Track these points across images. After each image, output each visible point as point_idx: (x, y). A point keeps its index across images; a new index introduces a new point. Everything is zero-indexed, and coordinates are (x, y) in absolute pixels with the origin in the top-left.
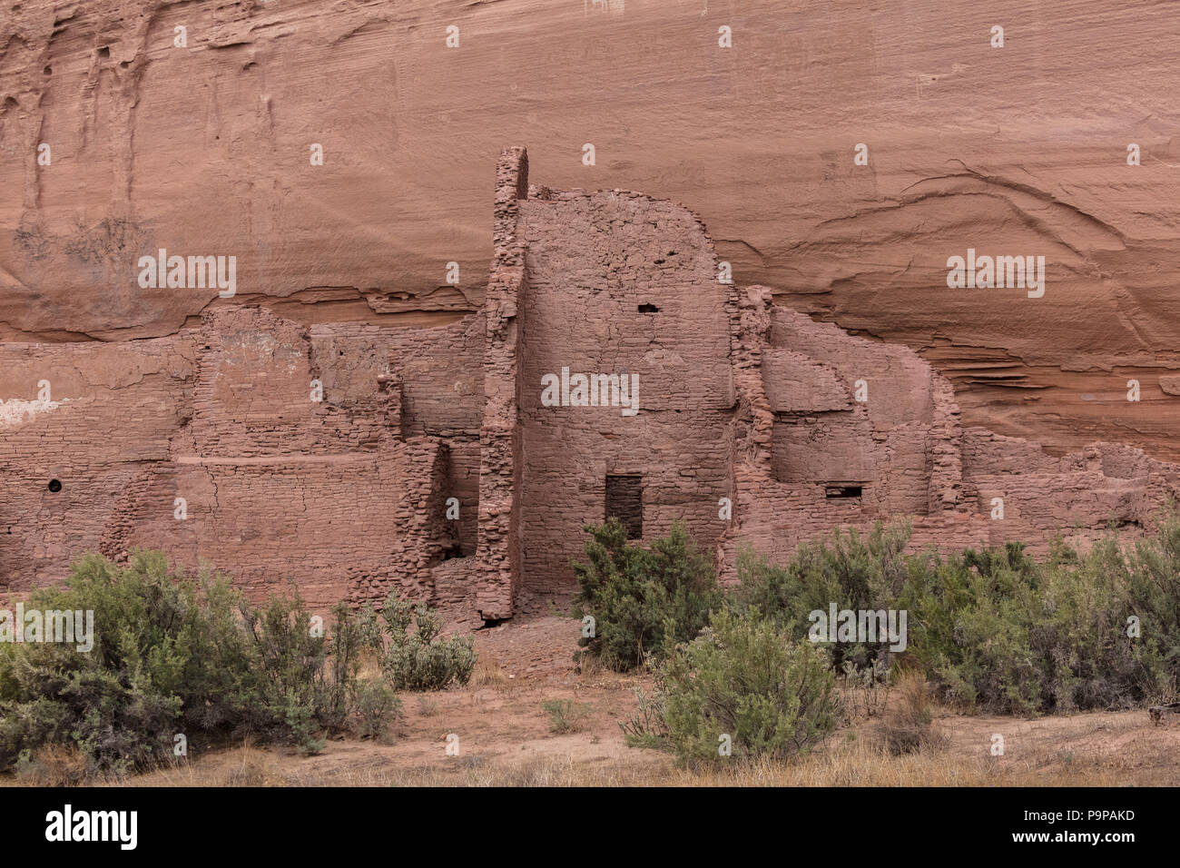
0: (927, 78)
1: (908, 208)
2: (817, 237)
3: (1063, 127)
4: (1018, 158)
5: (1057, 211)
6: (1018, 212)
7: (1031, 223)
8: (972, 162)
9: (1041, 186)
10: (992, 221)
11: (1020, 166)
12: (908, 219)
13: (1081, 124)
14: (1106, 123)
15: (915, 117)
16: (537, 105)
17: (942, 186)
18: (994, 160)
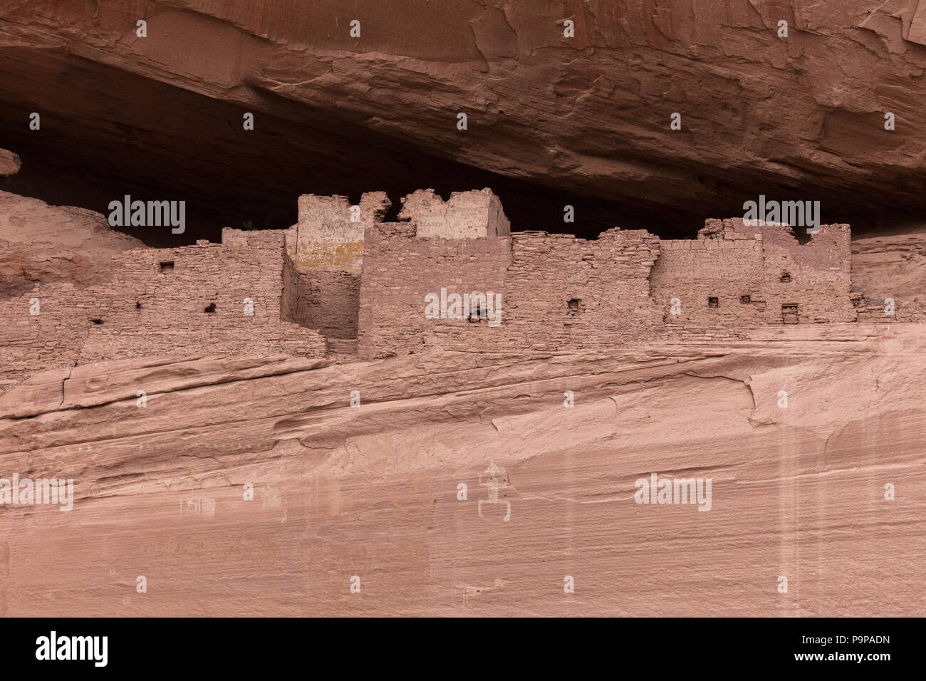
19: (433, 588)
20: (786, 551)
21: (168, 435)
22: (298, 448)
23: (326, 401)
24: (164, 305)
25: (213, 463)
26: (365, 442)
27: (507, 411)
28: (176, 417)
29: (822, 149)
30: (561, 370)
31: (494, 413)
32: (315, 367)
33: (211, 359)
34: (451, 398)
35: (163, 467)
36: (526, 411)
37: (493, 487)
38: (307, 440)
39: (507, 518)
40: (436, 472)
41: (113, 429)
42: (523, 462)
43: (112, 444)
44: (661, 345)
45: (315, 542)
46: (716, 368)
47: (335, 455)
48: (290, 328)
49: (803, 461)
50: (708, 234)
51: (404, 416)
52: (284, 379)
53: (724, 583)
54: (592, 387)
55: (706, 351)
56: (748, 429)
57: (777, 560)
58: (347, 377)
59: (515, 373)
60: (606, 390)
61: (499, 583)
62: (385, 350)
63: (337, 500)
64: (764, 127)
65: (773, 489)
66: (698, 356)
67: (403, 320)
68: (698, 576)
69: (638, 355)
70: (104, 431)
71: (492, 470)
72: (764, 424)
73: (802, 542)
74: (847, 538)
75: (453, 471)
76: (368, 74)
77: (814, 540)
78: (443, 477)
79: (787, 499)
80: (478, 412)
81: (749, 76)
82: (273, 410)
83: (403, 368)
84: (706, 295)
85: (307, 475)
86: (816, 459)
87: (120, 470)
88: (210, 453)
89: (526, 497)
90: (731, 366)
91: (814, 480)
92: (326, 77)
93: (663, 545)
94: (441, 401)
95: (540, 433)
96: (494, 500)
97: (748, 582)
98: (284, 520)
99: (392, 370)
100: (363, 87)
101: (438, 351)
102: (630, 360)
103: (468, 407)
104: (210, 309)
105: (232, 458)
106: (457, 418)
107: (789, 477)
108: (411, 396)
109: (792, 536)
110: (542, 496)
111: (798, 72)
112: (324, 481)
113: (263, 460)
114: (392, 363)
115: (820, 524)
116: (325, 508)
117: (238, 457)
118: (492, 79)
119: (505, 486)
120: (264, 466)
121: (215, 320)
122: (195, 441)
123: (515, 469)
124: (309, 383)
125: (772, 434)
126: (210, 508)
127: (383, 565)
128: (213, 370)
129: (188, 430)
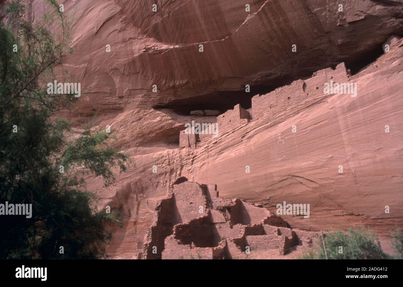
0: (280, 159)
1: (280, 183)
2: (266, 189)
3: (304, 164)
4: (297, 171)
5: (305, 180)
6: (299, 181)
7: (301, 183)
8: (289, 173)
9: (301, 176)
10: (295, 184)
11: (297, 172)
12: (280, 185)
13: (307, 163)
14: (311, 162)
15: (279, 166)
16: (225, 173)
17: (285, 178)
18: (293, 172)
19: (273, 160)
20: (343, 134)
21: (226, 144)
22: (246, 140)
23: (249, 131)
24: (224, 123)
25: (233, 147)
26: (256, 136)
27: (280, 123)
28: (227, 141)
29: (343, 55)
30: (288, 111)
31: (278, 124)
32: (246, 125)
33: (231, 129)
34: (269, 123)
35: (227, 150)
36: (284, 121)
37: (279, 138)
38: (247, 138)
39: (283, 143)
40: (269, 138)
41: (218, 146)
42: (284, 131)
43: (218, 148)
44: (307, 100)
45: (251, 157)
46: (320, 101)
47: (252, 140)
48: (242, 120)
49: (343, 113)
50: (314, 76)
51: (262, 129)
52: (242, 129)
53: (331, 145)
54: (295, 113)
55: (317, 98)
56: (329, 110)
57: (342, 137)
58: (251, 125)
59: (280, 115)
60: (298, 112)
61: (284, 156)
62: (257, 118)
63: (253, 148)
64: (330, 56)
65: (337, 121)
66: (315, 99)
67: (259, 112)
68: (324, 145)
69: (303, 103)
70: (217, 146)
71: (279, 135)
72: (332, 108)
73: (347, 131)
74: (357, 127)
75: (272, 137)
76: (260, 77)
77: (350, 129)
78: (270, 139)
79: (341, 123)
80: (275, 124)
81: (322, 47)
82: (241, 135)
83: (260, 120)
84: (316, 87)
85: (248, 145)
86: (346, 112)
87: (220, 152)
88: (233, 145)
89: (286, 138)
90: (323, 99)
91: (347, 116)
92: (254, 80)
93: (315, 140)
94: (268, 124)
95: (287, 125)
96: (280, 140)
97: (336, 143)
98: (245, 154)
99: (258, 122)
100: (260, 79)
101: (266, 115)
102: (301, 105)
103: (273, 124)
104: (230, 121)
105: (236, 145)
106: (271, 127)
107: (340, 118)
108: (263, 125)
109: (344, 131)
110: (289, 137)
111: (330, 41)
112: (251, 145)
113: (241, 144)
114: (258, 120)
115: (350, 126)
116: (251, 150)
117: (237, 145)
118: (279, 69)
119: (282, 137)
120: (241, 145)
121: (231, 122)
122: (230, 144)
123: (283, 133)
124: (246, 128)
125: (335, 110)
126: (234, 155)
127: (263, 158)
128: (231, 131)
129: (229, 142)
